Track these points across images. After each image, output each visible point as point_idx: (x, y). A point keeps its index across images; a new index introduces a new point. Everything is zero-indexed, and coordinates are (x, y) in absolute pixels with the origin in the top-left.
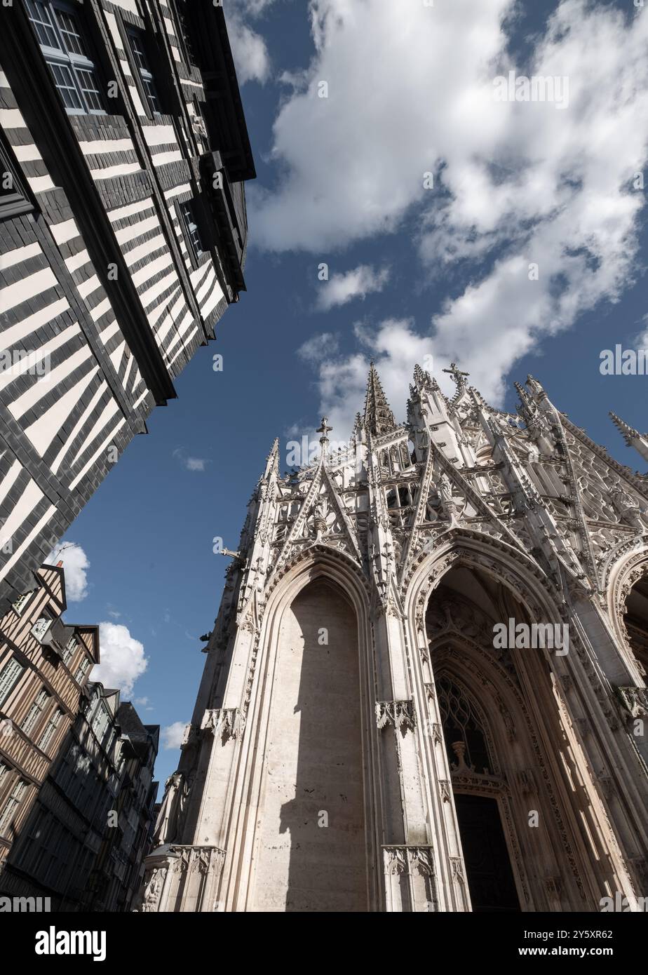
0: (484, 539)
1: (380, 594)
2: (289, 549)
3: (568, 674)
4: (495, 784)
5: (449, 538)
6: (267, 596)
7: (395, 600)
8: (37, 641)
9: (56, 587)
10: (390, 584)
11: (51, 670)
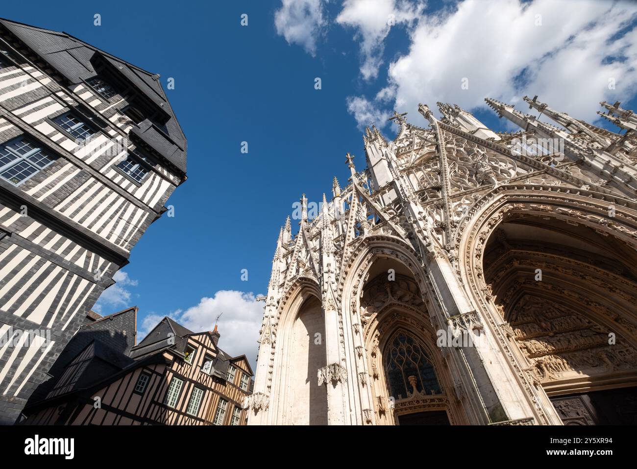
1: (322, 299)
2: (288, 285)
4: (440, 400)
6: (279, 318)
7: (333, 299)
8: (207, 375)
9: (208, 343)
10: (330, 290)
11: (222, 388)
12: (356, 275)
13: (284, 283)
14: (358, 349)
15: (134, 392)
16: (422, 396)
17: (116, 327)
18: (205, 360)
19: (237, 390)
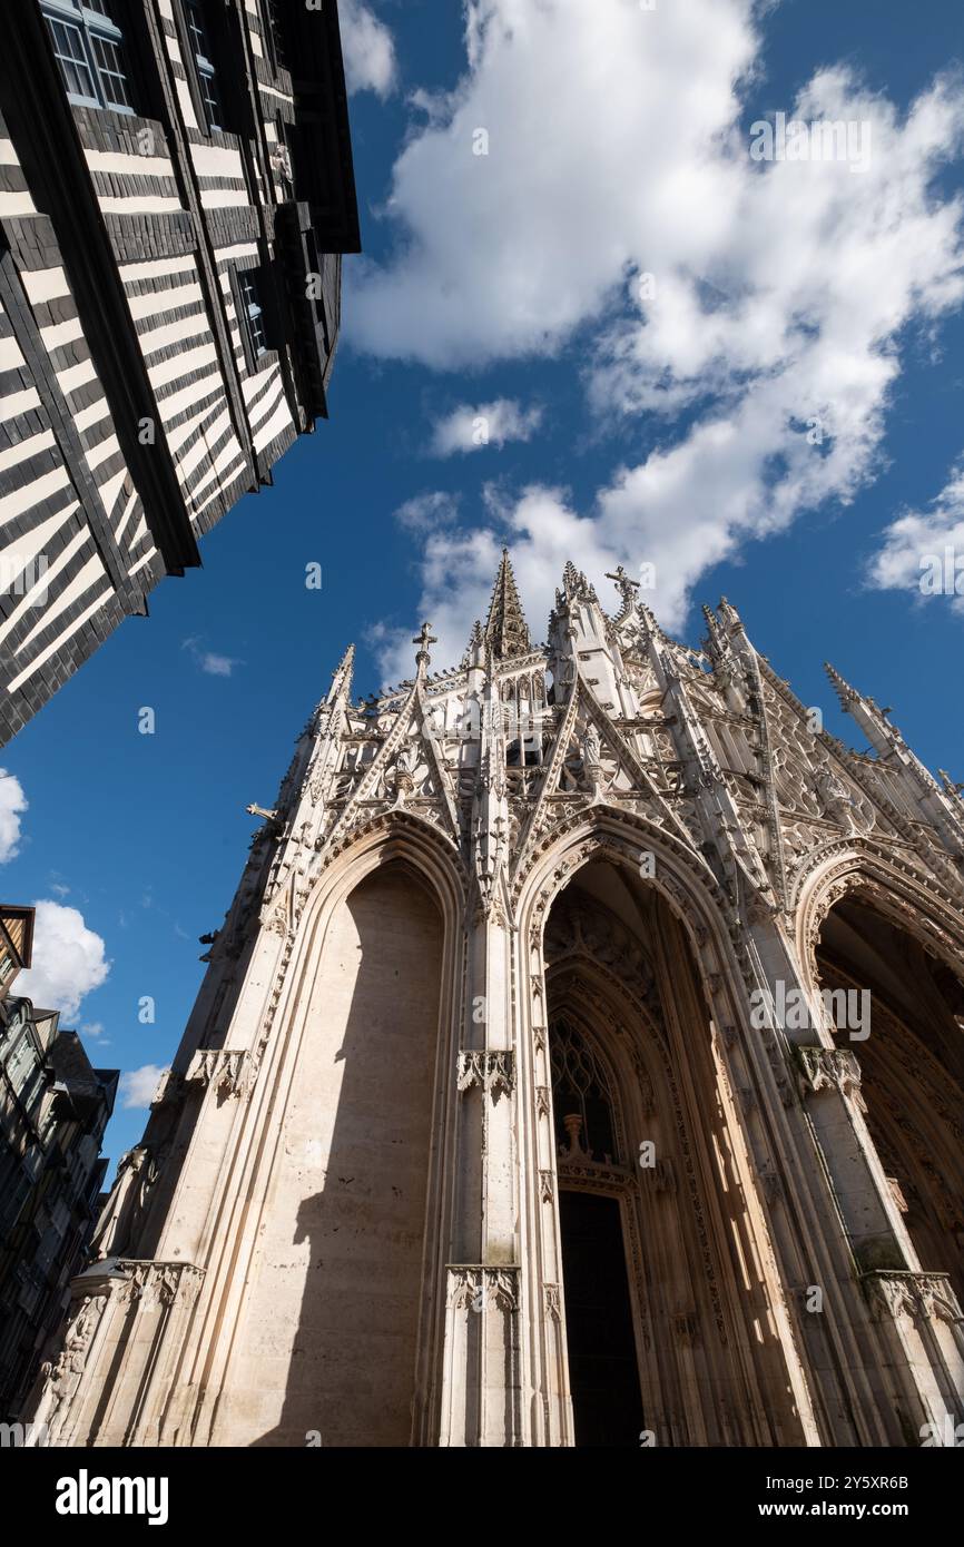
0: (639, 824)
1: (482, 892)
2: (353, 814)
3: (735, 1024)
5: (589, 818)
6: (313, 883)
7: (503, 902)
10: (498, 879)
12: (553, 870)
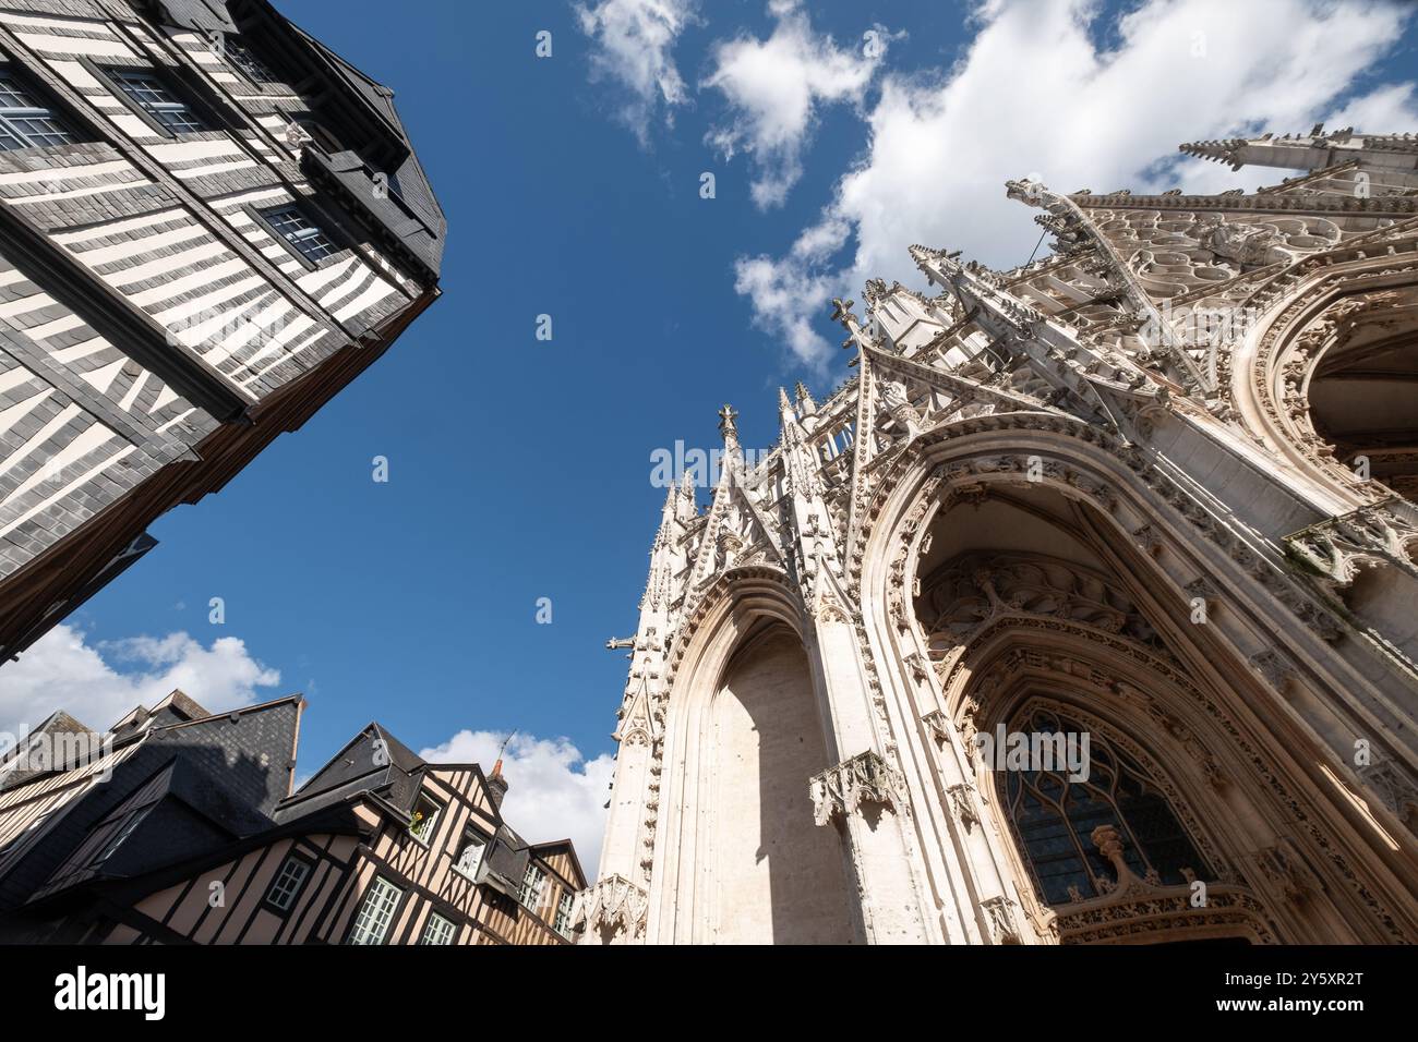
1: (803, 594)
5: (914, 459)
6: (671, 681)
7: (837, 594)
8: (468, 881)
9: (476, 793)
10: (823, 574)
11: (508, 923)
12: (896, 536)
13: (683, 598)
14: (932, 722)
15: (263, 904)
16: (1150, 885)
17: (243, 743)
18: (465, 842)
19: (547, 935)
